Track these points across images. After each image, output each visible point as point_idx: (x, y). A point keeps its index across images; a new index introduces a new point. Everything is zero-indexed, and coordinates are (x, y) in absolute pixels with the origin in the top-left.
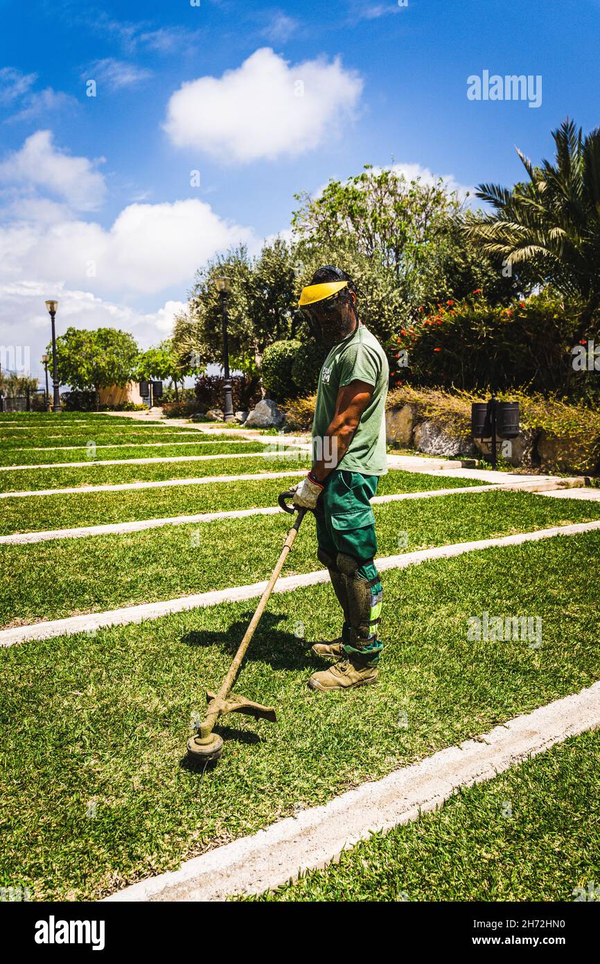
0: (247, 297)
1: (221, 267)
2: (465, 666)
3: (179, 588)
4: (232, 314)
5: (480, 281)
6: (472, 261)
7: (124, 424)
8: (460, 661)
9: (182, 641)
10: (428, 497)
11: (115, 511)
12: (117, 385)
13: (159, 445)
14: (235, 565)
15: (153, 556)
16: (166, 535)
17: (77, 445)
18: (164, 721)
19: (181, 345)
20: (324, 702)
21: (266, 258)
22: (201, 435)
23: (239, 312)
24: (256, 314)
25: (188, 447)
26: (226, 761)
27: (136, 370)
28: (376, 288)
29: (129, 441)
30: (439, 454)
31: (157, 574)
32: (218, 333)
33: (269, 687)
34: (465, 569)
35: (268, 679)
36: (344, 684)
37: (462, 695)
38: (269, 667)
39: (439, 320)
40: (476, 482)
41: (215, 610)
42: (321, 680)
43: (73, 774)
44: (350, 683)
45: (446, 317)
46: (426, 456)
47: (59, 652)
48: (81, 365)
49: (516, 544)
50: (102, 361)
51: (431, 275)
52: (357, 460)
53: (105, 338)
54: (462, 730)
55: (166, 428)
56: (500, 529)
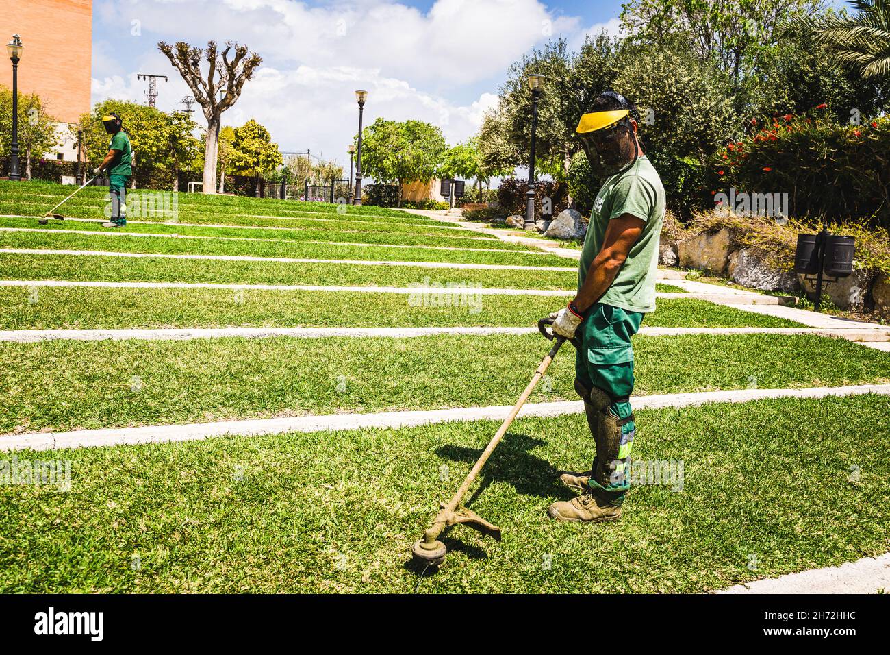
0: (561, 98)
1: (537, 63)
2: (717, 519)
3: (441, 400)
4: (543, 114)
5: (829, 93)
6: (822, 70)
7: (421, 223)
8: (714, 513)
9: (436, 452)
10: (729, 334)
11: (395, 314)
12: (421, 180)
13: (452, 249)
14: (502, 384)
15: (421, 364)
16: (440, 343)
17: (370, 242)
18: (403, 524)
19: (487, 144)
20: (560, 532)
21: (586, 55)
22: (496, 242)
23: (551, 113)
24: (569, 116)
25: (480, 254)
26: (452, 570)
27: (442, 166)
28: (705, 95)
29: (421, 242)
30: (754, 287)
31: (423, 383)
32: (527, 134)
33: (509, 507)
34: (748, 418)
35: (509, 500)
36: (584, 518)
37: (706, 548)
38: (513, 490)
39: (772, 136)
40: (789, 323)
41: (473, 427)
42: (561, 510)
43: (312, 558)
44: (590, 517)
45: (782, 132)
46: (739, 287)
47: (318, 446)
48: (387, 157)
49: (816, 398)
50: (407, 155)
51: (772, 84)
52: (621, 295)
53: (413, 131)
54: (697, 582)
55: (462, 231)
56: (802, 379)
